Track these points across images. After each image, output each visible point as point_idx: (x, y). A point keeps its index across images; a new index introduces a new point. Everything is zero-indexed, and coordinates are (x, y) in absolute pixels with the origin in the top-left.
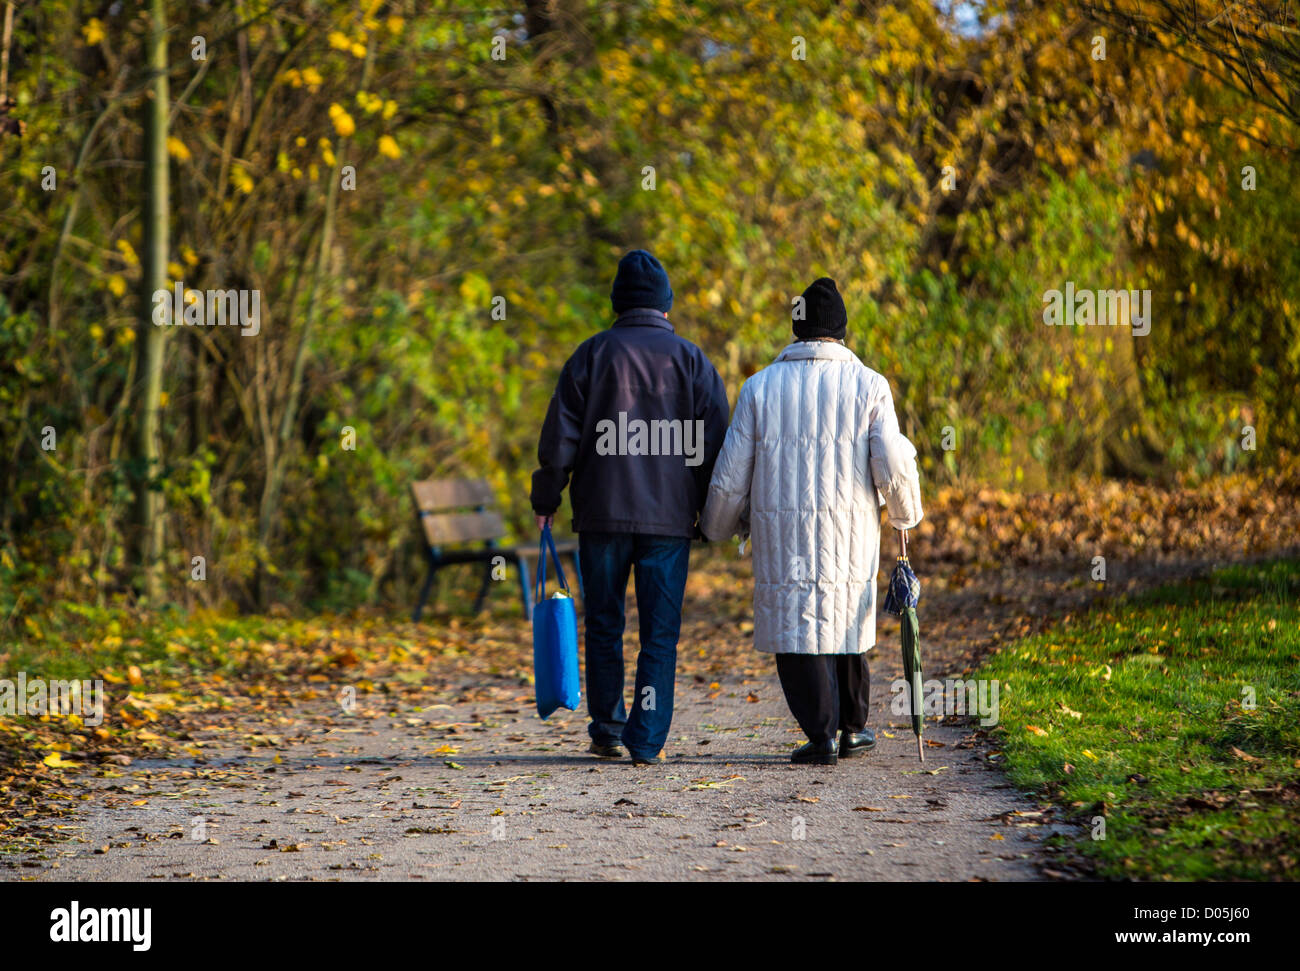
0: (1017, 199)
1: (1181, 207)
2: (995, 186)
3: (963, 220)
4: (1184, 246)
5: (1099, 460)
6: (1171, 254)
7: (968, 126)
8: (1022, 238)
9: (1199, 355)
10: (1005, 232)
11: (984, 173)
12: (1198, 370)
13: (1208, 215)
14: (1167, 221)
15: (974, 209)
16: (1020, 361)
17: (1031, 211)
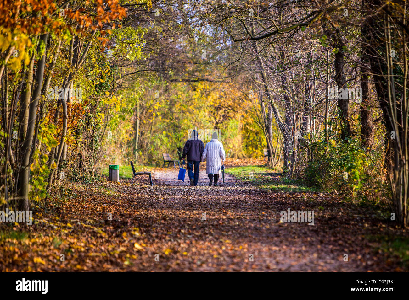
0: (226, 122)
1: (247, 124)
2: (223, 120)
3: (219, 125)
4: (247, 128)
5: (236, 156)
6: (246, 129)
7: (219, 113)
8: (226, 127)
9: (250, 143)
10: (224, 126)
11: (222, 118)
12: (250, 145)
13: (251, 124)
14: (245, 125)
15: (220, 123)
16: (226, 143)
17: (228, 124)
